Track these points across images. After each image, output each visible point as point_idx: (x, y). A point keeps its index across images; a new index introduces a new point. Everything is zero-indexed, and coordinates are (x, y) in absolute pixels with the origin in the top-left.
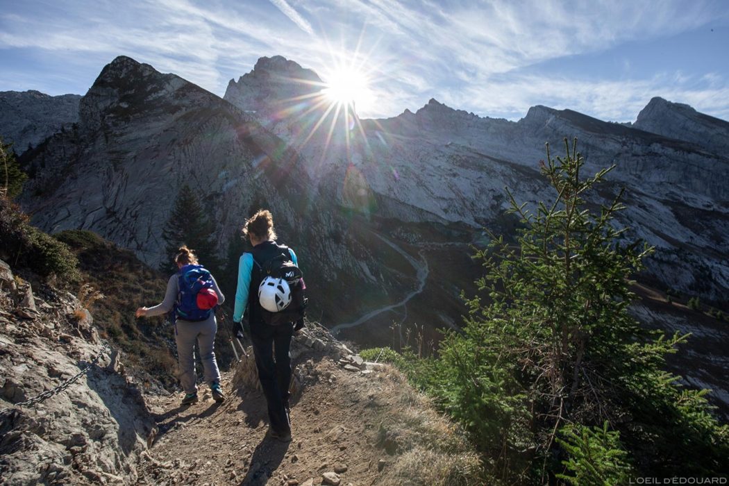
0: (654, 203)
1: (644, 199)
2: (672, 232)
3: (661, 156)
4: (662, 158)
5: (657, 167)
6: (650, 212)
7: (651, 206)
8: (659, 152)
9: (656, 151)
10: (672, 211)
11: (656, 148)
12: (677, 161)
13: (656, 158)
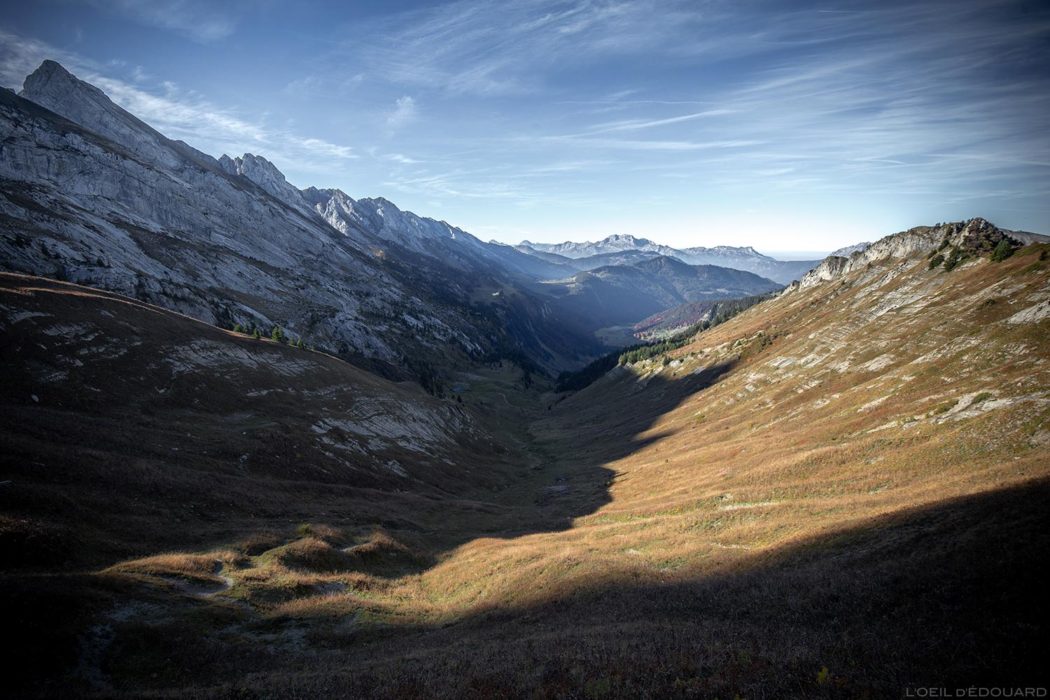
0: (103, 223)
1: (88, 217)
2: (142, 266)
3: (85, 156)
4: (87, 159)
5: (82, 172)
6: (105, 236)
7: (101, 227)
8: (82, 149)
9: (76, 147)
10: (130, 236)
11: (75, 142)
12: (109, 167)
13: (77, 157)
